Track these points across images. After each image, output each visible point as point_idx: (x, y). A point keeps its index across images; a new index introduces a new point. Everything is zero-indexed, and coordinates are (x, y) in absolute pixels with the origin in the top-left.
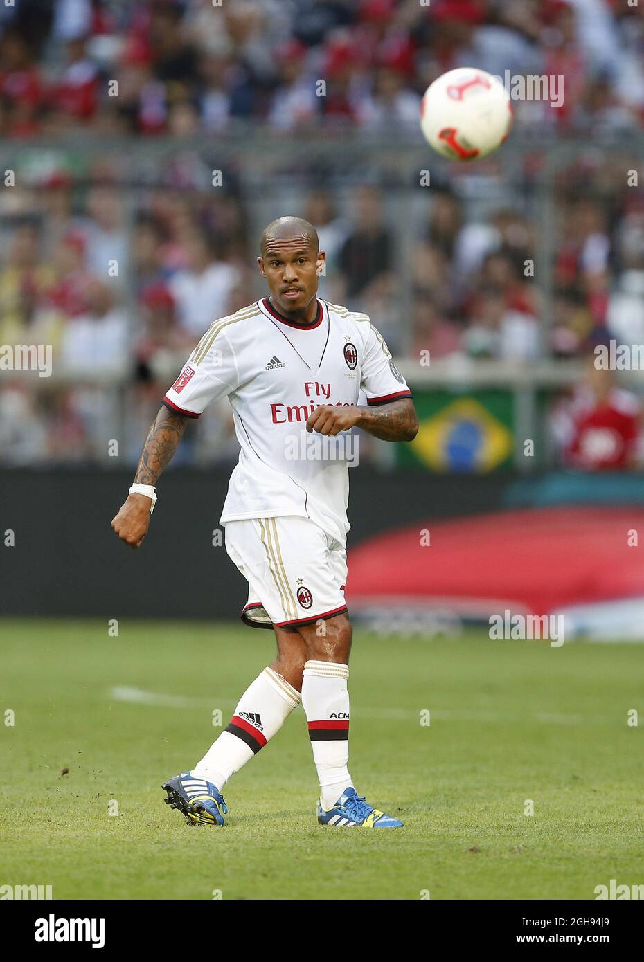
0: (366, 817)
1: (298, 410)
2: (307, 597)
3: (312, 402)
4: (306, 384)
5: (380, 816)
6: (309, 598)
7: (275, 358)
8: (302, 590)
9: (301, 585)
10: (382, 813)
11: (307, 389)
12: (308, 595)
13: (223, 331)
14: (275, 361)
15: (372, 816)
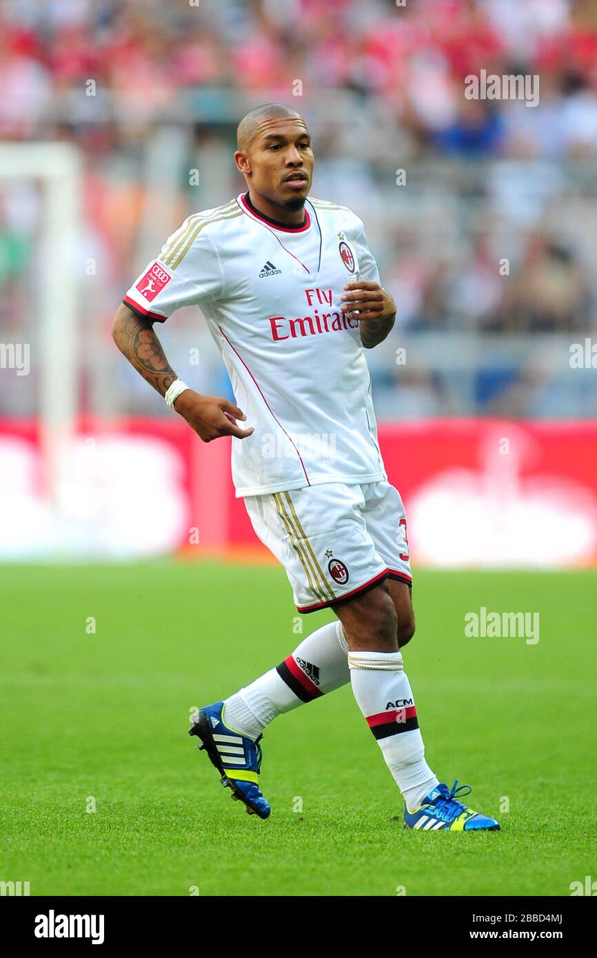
0: (458, 816)
1: (301, 322)
2: (341, 570)
3: (316, 312)
4: (307, 292)
5: (474, 815)
6: (344, 571)
7: (268, 263)
8: (334, 563)
9: (331, 558)
10: (476, 813)
11: (309, 297)
12: (342, 567)
13: (205, 230)
14: (269, 267)
15: (464, 815)
